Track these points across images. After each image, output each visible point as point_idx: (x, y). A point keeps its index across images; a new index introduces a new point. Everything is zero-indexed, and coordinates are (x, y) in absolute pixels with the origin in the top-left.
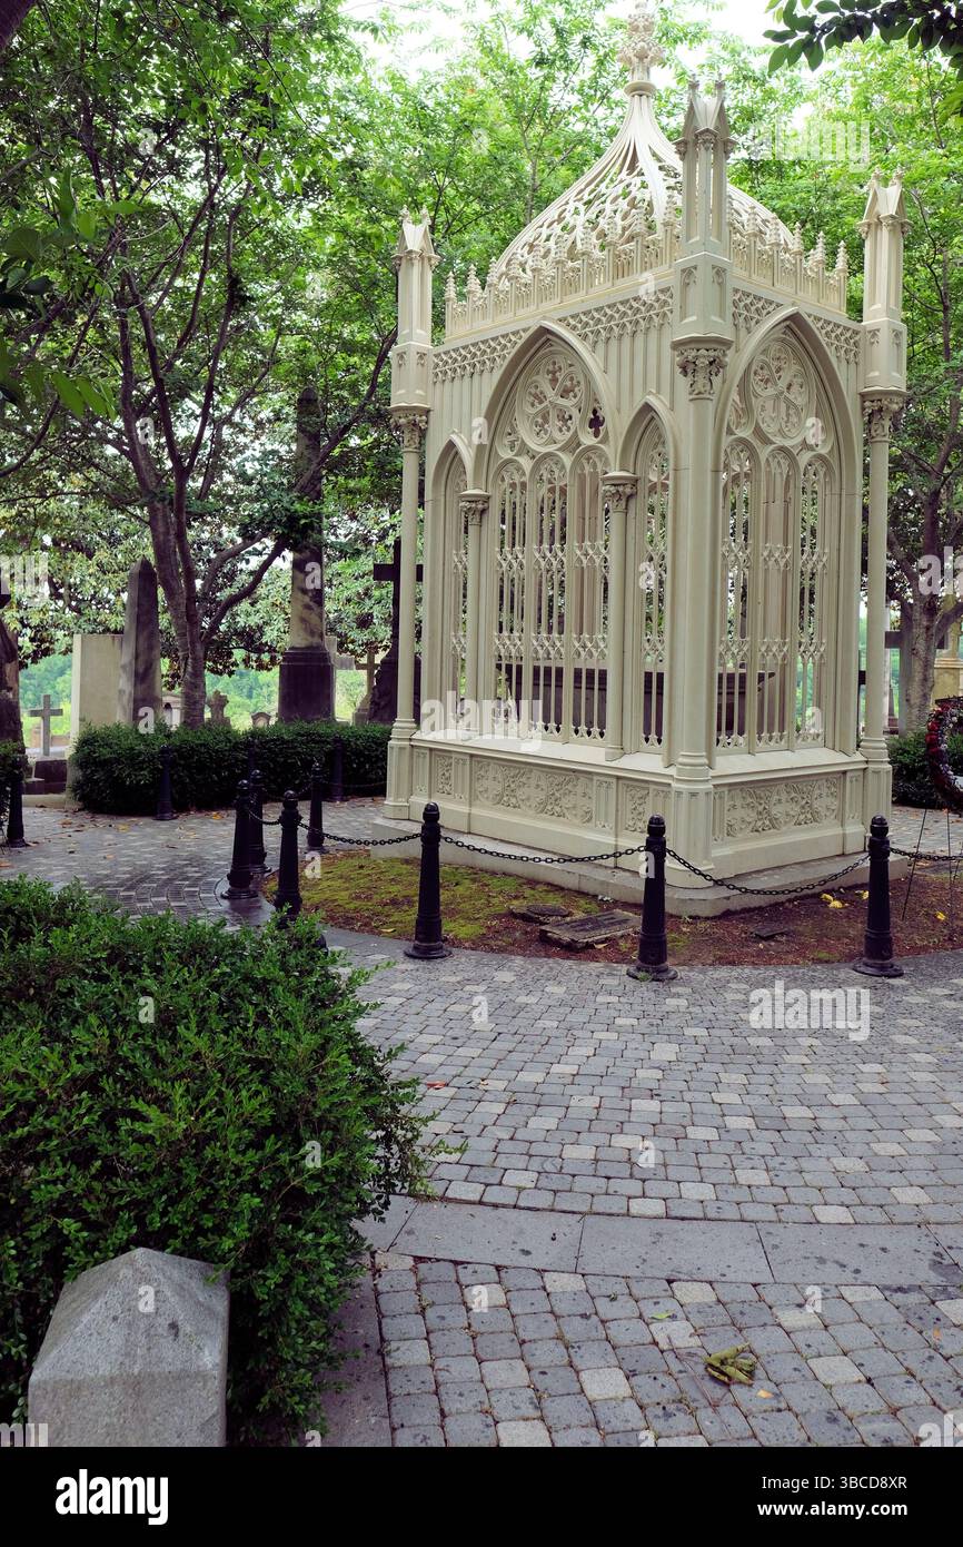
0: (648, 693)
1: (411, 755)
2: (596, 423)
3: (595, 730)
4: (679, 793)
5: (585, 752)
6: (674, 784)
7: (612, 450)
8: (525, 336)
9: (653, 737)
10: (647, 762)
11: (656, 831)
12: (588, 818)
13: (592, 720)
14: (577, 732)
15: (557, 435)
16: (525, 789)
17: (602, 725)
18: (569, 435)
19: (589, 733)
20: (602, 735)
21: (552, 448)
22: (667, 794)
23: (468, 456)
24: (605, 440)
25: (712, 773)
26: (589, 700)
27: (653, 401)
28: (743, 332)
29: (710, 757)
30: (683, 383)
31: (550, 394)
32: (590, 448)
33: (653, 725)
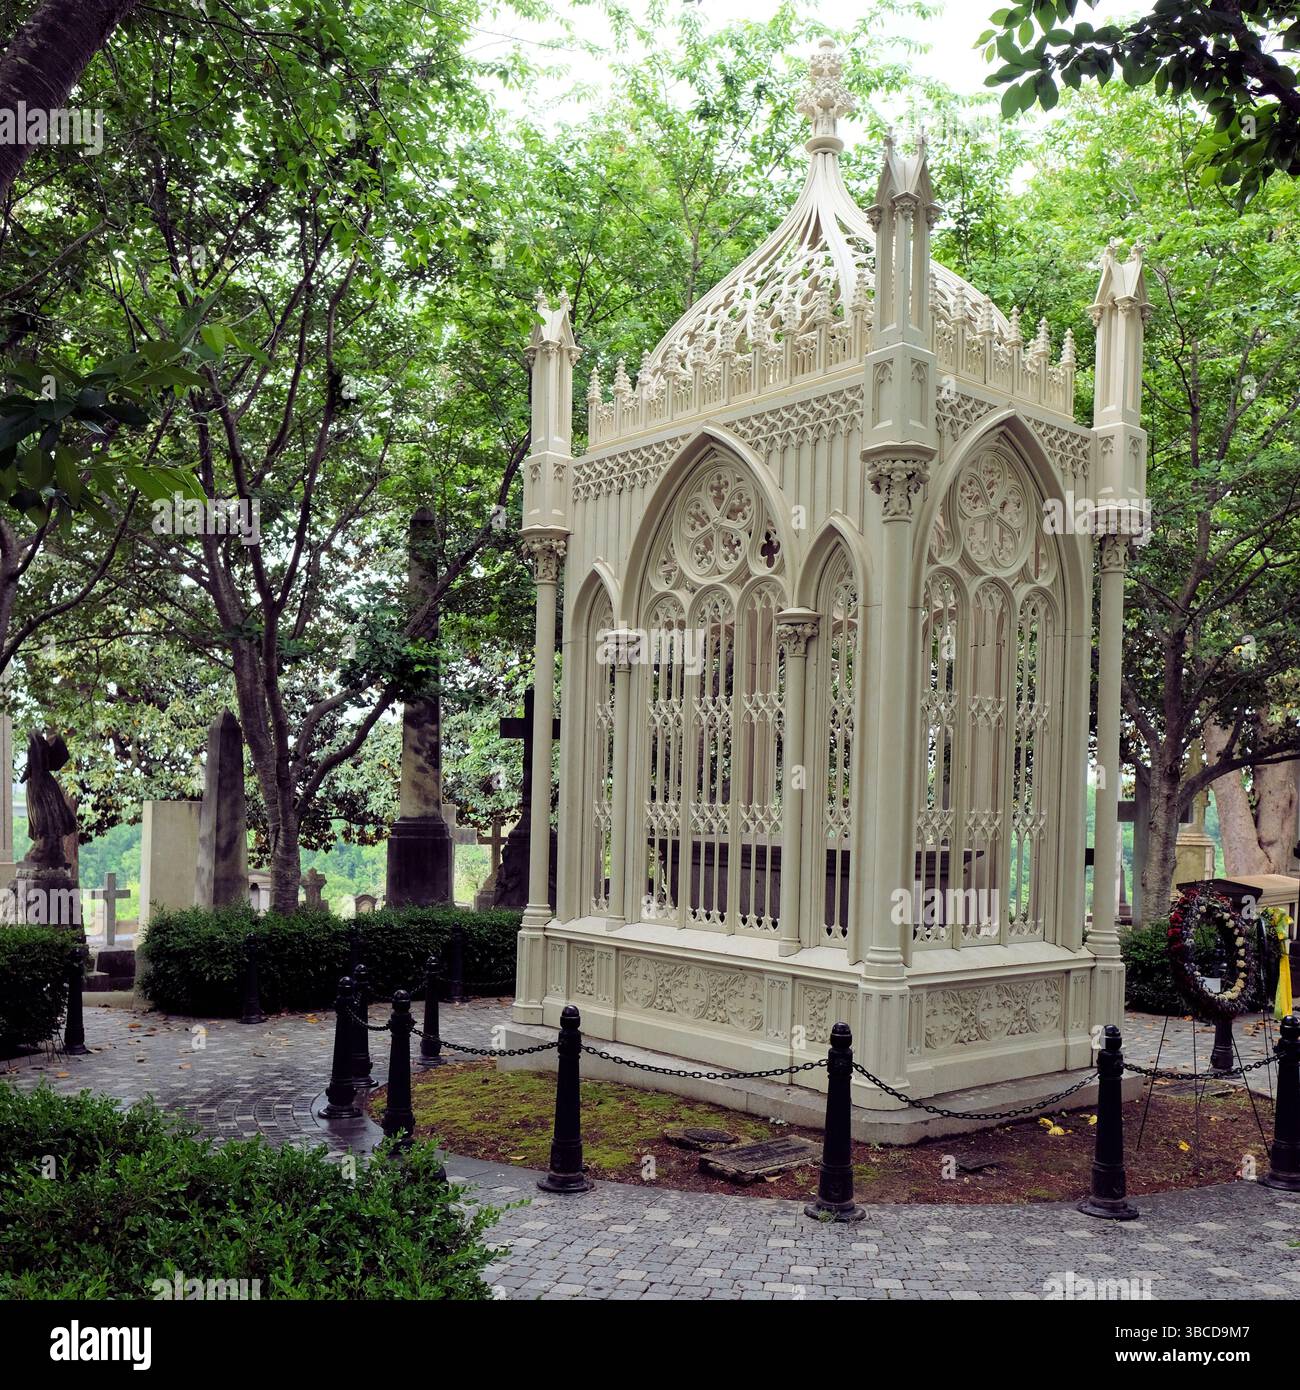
0: (831, 874)
1: (546, 947)
2: (769, 549)
3: (767, 919)
4: (868, 996)
5: (755, 945)
6: (862, 985)
7: (789, 582)
8: (685, 444)
9: (837, 928)
10: (829, 958)
11: (841, 1040)
12: (758, 1024)
13: (763, 908)
14: (744, 921)
15: (723, 565)
16: (683, 990)
17: (775, 913)
18: (736, 564)
19: (759, 923)
20: (775, 925)
21: (716, 580)
22: (853, 998)
23: (614, 588)
24: (780, 571)
25: (908, 972)
26: (760, 883)
27: (839, 523)
28: (948, 439)
29: (905, 952)
30: (875, 501)
31: (715, 514)
32: (763, 580)
33: (837, 913)
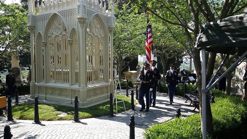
0: (76, 75)
1: (35, 87)
2: (65, 30)
4: (81, 91)
5: (66, 85)
6: (80, 90)
7: (68, 35)
8: (52, 14)
9: (77, 82)
10: (76, 87)
11: (76, 98)
12: (66, 96)
13: (66, 80)
14: (64, 82)
15: (59, 32)
18: (61, 32)
19: (66, 82)
20: (68, 82)
21: (58, 34)
22: (79, 92)
23: (42, 34)
24: (67, 33)
25: (87, 87)
27: (74, 27)
28: (89, 17)
29: (86, 85)
30: (79, 25)
31: (57, 25)
32: (65, 35)
